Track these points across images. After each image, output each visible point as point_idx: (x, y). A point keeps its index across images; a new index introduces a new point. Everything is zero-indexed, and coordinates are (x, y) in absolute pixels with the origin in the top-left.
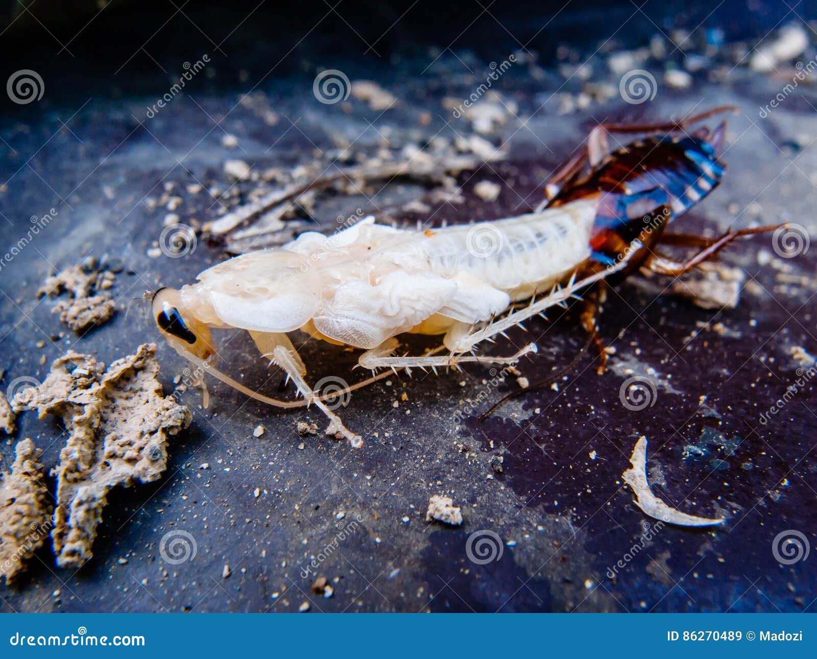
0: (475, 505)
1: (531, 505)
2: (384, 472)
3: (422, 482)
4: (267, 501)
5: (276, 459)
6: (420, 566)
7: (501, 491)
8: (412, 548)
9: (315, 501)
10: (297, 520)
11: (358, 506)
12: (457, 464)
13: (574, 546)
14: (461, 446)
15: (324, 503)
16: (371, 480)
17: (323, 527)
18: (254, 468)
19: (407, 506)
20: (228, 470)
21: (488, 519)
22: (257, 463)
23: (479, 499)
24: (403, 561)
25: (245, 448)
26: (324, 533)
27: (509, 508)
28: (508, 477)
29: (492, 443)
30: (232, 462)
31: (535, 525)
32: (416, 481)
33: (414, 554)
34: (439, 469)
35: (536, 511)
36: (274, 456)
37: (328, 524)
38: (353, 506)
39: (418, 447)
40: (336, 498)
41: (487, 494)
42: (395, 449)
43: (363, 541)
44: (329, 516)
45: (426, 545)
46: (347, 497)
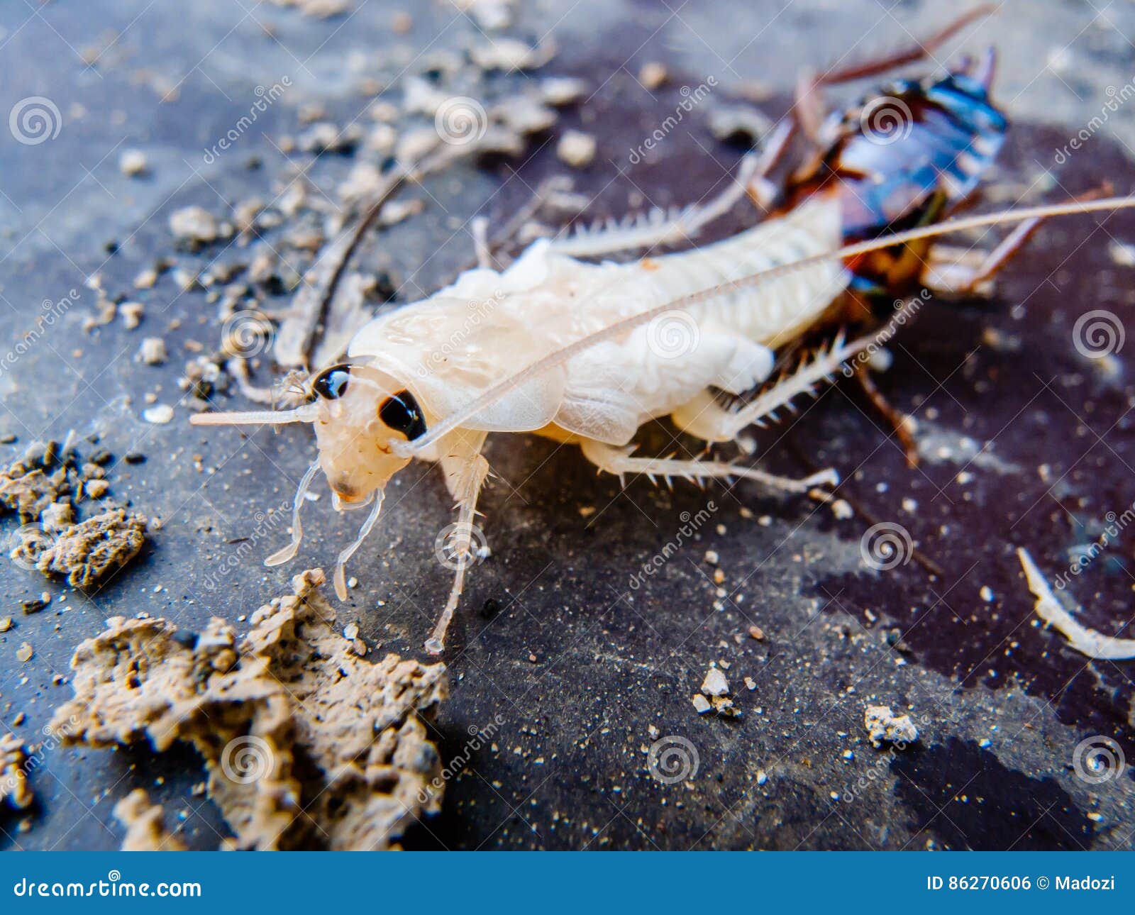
0: (911, 707)
1: (969, 683)
2: (772, 697)
3: (828, 696)
4: (637, 792)
5: (607, 721)
6: (908, 813)
7: (924, 677)
8: (882, 792)
9: (709, 770)
10: (704, 806)
11: (774, 756)
12: (850, 657)
13: (1046, 722)
14: (838, 629)
15: (723, 766)
16: (764, 714)
17: (747, 803)
18: (582, 746)
19: (833, 735)
20: (540, 761)
21: (938, 720)
22: (581, 737)
23: (908, 696)
24: (883, 814)
25: (547, 719)
26: (754, 811)
27: (949, 697)
28: (920, 655)
29: (868, 613)
30: (539, 746)
31: (991, 709)
32: (821, 697)
33: (889, 798)
34: (834, 671)
35: (978, 691)
36: (602, 719)
37: (750, 797)
38: (767, 759)
39: (787, 647)
40: (736, 754)
41: (913, 687)
42: (761, 659)
43: (814, 803)
44: (743, 785)
45: (893, 782)
46: (749, 748)
